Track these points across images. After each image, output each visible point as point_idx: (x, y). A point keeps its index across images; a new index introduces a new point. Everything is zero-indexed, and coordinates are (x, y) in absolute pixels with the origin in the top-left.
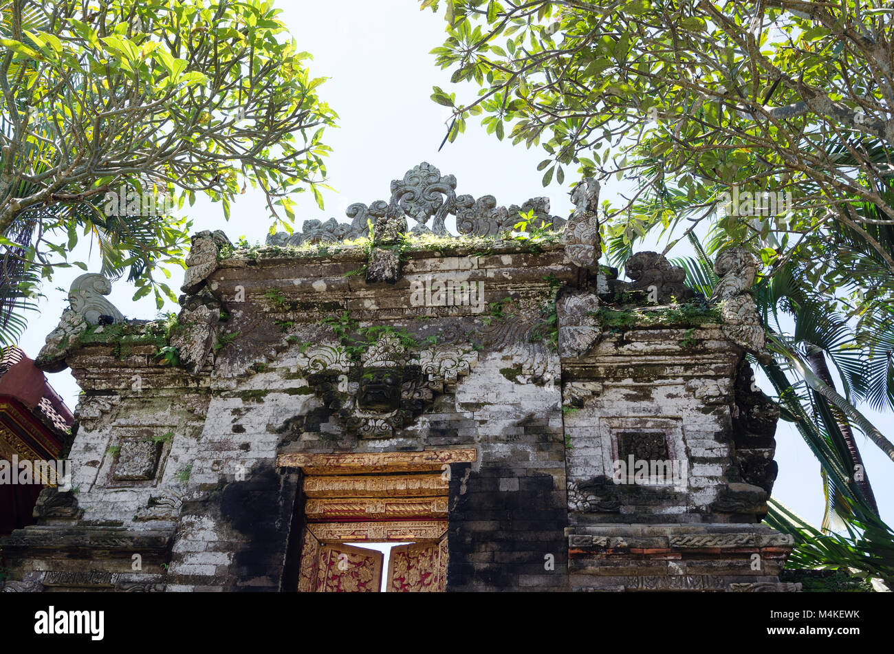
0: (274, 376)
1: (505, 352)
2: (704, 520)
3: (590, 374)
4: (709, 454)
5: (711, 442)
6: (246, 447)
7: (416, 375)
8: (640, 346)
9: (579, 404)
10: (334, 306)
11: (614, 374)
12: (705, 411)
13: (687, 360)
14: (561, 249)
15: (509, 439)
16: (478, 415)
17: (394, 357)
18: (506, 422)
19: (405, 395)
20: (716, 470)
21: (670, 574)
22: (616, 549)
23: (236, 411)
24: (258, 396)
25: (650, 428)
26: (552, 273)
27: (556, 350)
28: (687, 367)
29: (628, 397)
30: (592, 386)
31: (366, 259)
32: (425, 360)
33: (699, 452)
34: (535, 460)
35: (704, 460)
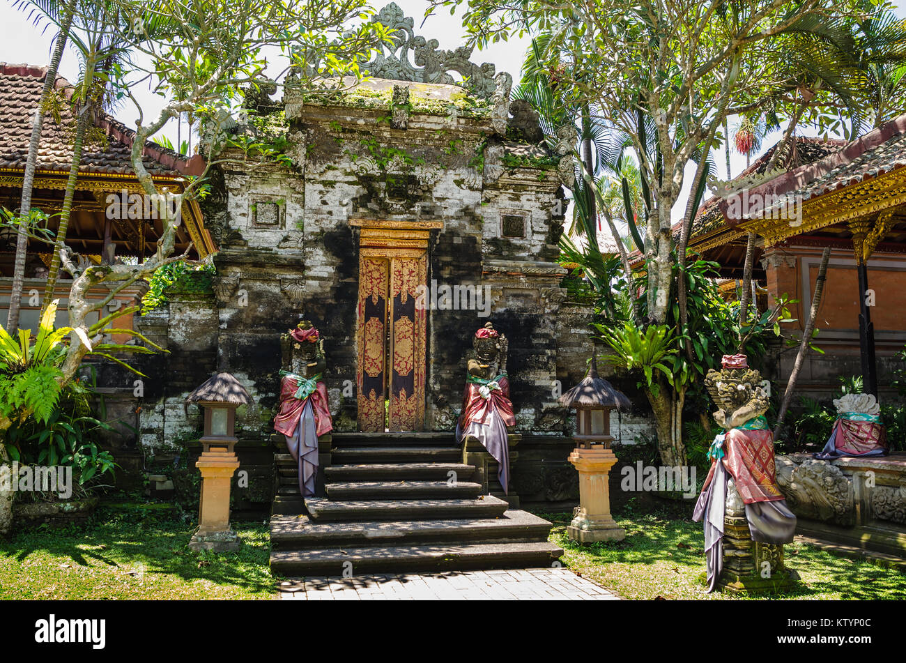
0: (338, 173)
1: (457, 172)
2: (535, 260)
3: (495, 187)
4: (541, 230)
5: (542, 224)
6: (330, 213)
7: (413, 180)
8: (520, 176)
9: (488, 201)
10: (367, 133)
11: (505, 187)
12: (542, 209)
13: (539, 184)
14: (490, 119)
15: (458, 218)
16: (443, 204)
17: (402, 169)
18: (456, 209)
19: (410, 192)
20: (542, 237)
21: (520, 282)
22: (502, 273)
23: (321, 192)
24: (331, 184)
25: (517, 214)
26: (484, 131)
27: (481, 172)
28: (538, 187)
29: (510, 199)
30: (495, 193)
31: (390, 113)
32: (417, 172)
33: (537, 229)
34: (469, 229)
35: (538, 233)
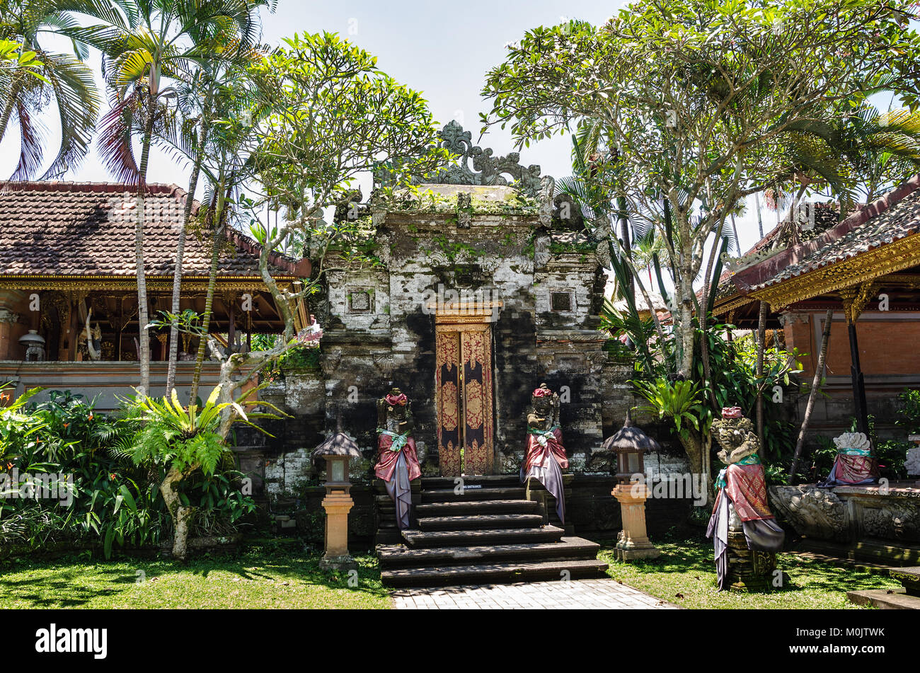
0: (416, 265)
1: (513, 259)
2: (580, 329)
3: (544, 270)
4: (584, 303)
5: (585, 299)
6: (411, 299)
7: (476, 268)
8: (564, 260)
9: (539, 281)
10: (438, 232)
11: (553, 269)
12: (584, 286)
13: (581, 265)
14: (538, 215)
15: (515, 297)
16: (502, 286)
17: (467, 260)
18: (513, 290)
19: (474, 278)
20: (586, 310)
21: (568, 348)
22: (553, 341)
23: (403, 282)
24: (411, 275)
25: (564, 291)
26: (533, 225)
27: (532, 259)
28: (580, 268)
29: (557, 279)
30: (544, 274)
31: (456, 216)
32: (480, 262)
33: (581, 303)
34: (524, 306)
35: (582, 306)
